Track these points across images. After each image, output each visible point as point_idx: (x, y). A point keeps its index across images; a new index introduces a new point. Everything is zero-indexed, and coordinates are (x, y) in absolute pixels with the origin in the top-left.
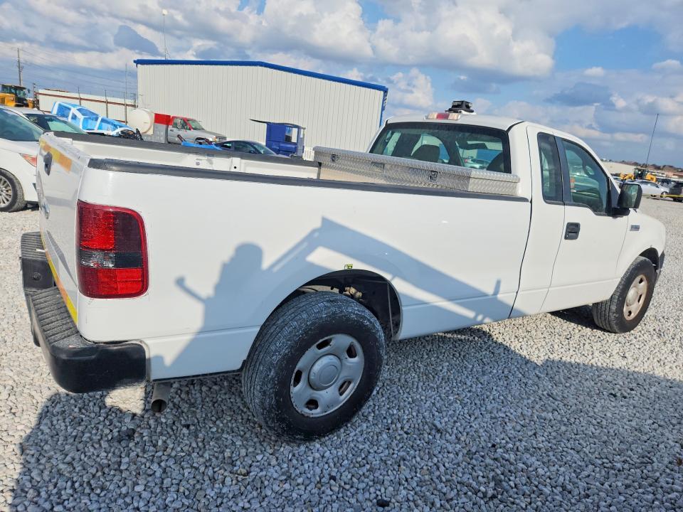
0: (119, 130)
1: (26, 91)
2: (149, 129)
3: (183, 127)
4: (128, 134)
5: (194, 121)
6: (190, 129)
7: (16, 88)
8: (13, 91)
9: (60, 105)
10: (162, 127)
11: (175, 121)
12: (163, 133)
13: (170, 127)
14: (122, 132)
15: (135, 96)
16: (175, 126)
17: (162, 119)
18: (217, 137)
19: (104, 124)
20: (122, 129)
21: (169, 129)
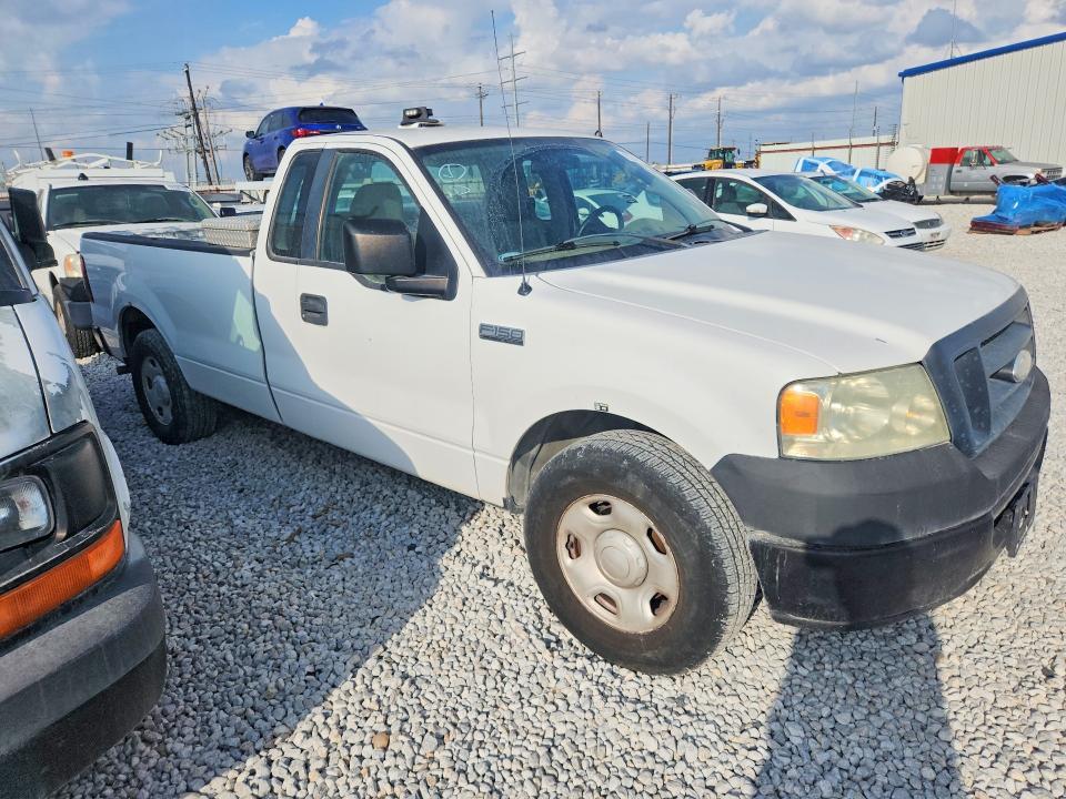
0: (884, 184)
1: (735, 152)
2: (920, 174)
3: (981, 162)
4: (897, 188)
5: (999, 149)
6: (992, 164)
7: (725, 151)
8: (721, 155)
9: (805, 162)
10: (944, 167)
11: (967, 154)
12: (943, 179)
13: (957, 167)
14: (888, 186)
15: (895, 129)
16: (967, 162)
17: (944, 156)
18: (1043, 171)
19: (862, 178)
20: (889, 181)
21: (955, 169)
